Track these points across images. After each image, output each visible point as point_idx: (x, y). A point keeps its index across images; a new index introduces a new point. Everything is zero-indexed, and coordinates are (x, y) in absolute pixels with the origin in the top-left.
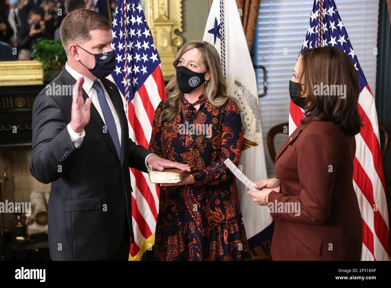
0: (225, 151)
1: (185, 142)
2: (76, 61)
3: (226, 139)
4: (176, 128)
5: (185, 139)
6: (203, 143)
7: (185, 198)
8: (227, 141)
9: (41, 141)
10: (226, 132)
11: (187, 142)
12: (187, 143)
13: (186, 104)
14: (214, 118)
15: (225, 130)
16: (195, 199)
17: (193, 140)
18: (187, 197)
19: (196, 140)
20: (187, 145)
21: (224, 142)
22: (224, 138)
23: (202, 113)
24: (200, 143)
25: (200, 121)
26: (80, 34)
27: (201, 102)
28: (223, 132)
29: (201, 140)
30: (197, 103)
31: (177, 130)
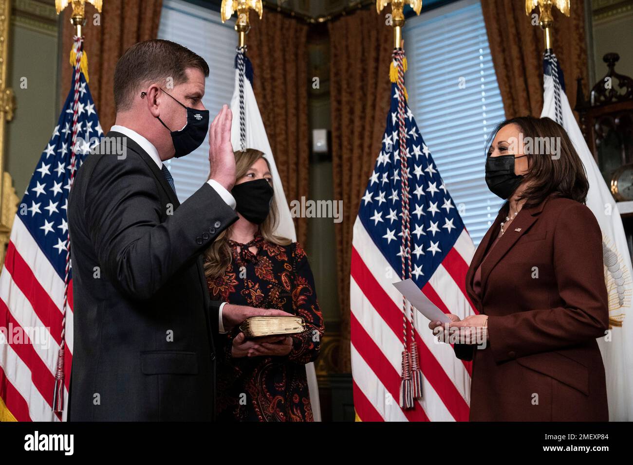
0: (305, 314)
1: (251, 298)
2: (152, 114)
3: (304, 295)
4: (228, 279)
5: (250, 293)
6: (281, 297)
7: (253, 393)
8: (306, 298)
9: (131, 224)
10: (302, 285)
11: (254, 297)
12: (255, 299)
13: (233, 245)
14: (286, 264)
15: (300, 282)
16: (268, 393)
17: (263, 295)
18: (257, 390)
19: (270, 294)
20: (254, 301)
21: (303, 300)
22: (301, 294)
23: (265, 258)
24: (276, 298)
25: (264, 267)
26: (171, 69)
27: (256, 242)
28: (298, 286)
29: (278, 293)
30: (252, 244)
31: (231, 282)
